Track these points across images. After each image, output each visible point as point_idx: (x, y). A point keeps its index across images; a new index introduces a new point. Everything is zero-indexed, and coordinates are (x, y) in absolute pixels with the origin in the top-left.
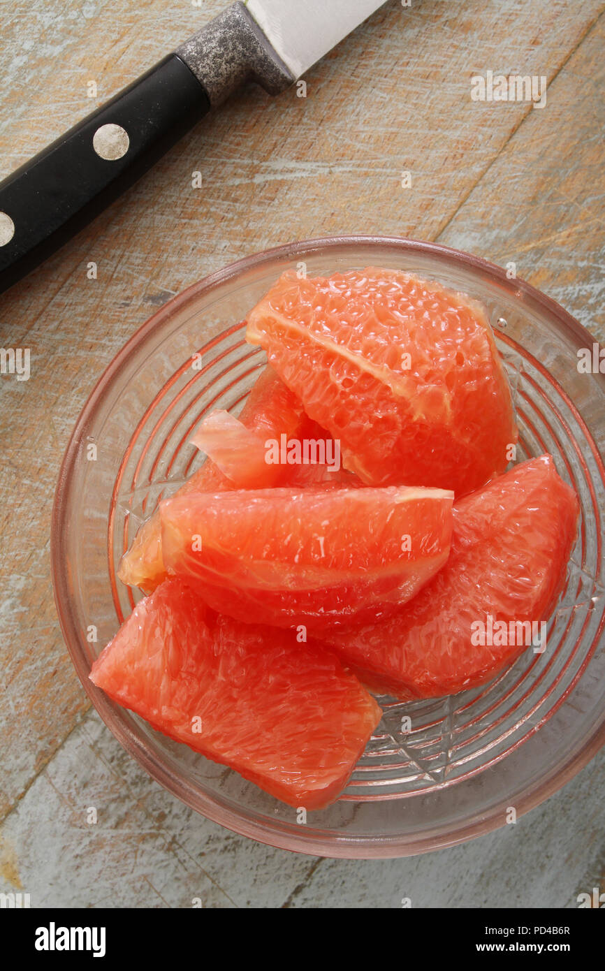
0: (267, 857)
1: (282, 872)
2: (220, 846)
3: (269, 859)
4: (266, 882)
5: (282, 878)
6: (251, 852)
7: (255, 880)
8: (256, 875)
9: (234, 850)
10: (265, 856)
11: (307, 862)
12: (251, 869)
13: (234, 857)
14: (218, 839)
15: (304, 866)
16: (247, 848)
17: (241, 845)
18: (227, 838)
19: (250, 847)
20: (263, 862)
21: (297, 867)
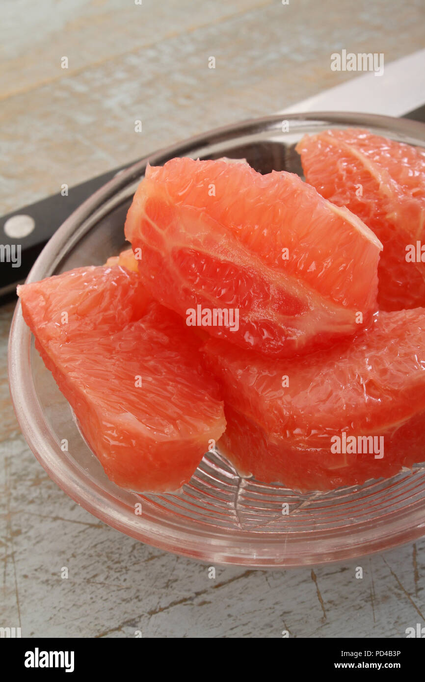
0: (74, 605)
1: (77, 623)
2: (44, 577)
3: (74, 608)
4: (59, 624)
5: (73, 628)
6: (65, 595)
7: (51, 618)
8: (55, 615)
9: (52, 586)
10: (73, 603)
11: (103, 626)
12: (55, 608)
13: (47, 591)
14: (47, 571)
15: (98, 627)
16: (64, 589)
17: (60, 585)
18: (54, 574)
19: (66, 591)
20: (68, 607)
21: (92, 625)
